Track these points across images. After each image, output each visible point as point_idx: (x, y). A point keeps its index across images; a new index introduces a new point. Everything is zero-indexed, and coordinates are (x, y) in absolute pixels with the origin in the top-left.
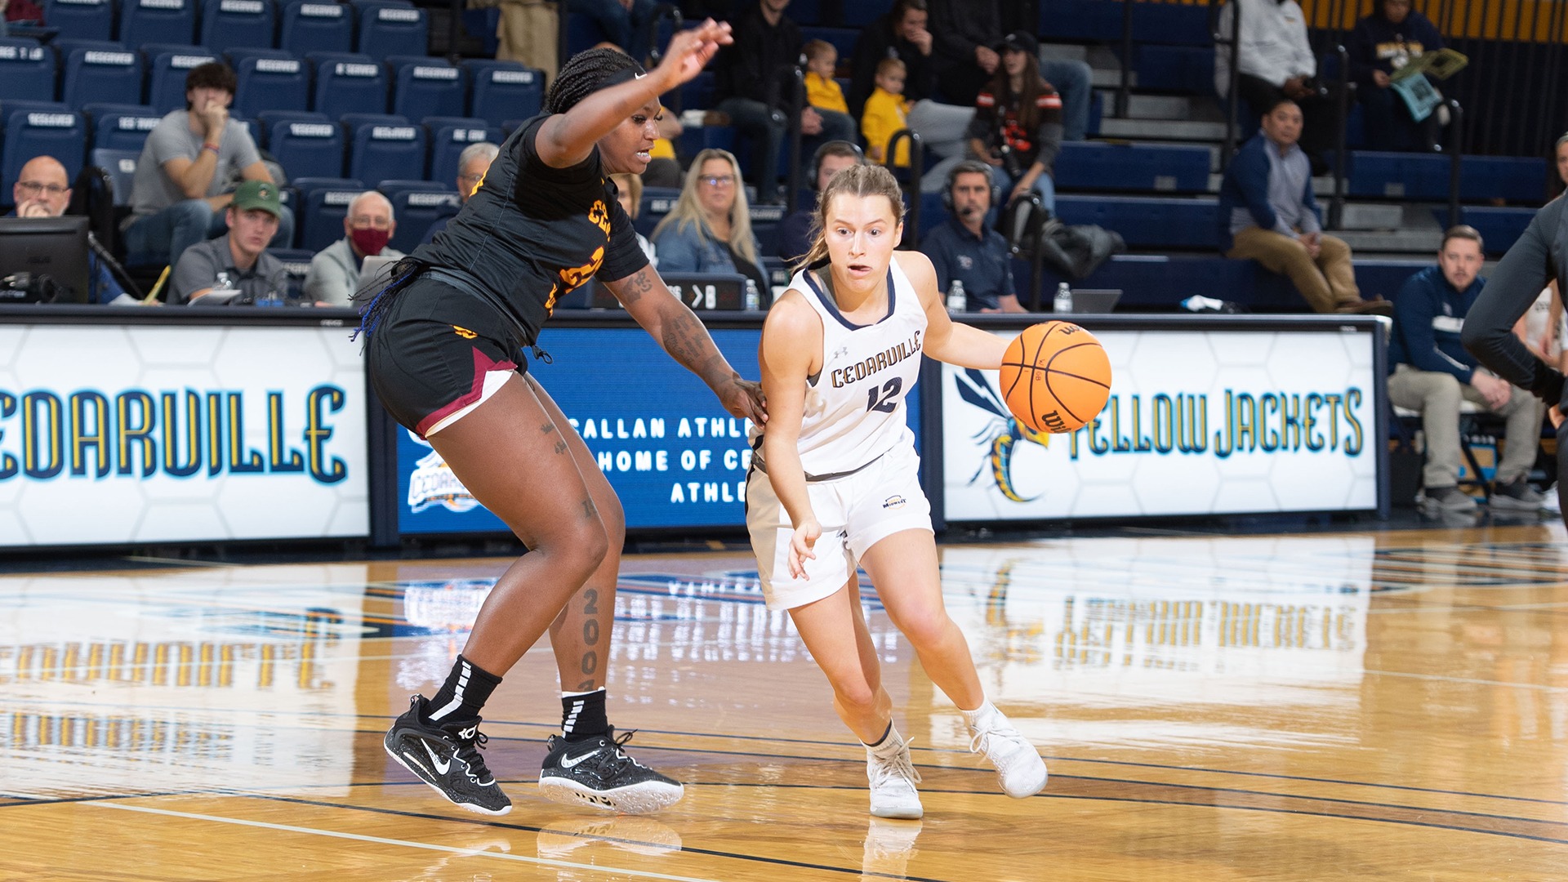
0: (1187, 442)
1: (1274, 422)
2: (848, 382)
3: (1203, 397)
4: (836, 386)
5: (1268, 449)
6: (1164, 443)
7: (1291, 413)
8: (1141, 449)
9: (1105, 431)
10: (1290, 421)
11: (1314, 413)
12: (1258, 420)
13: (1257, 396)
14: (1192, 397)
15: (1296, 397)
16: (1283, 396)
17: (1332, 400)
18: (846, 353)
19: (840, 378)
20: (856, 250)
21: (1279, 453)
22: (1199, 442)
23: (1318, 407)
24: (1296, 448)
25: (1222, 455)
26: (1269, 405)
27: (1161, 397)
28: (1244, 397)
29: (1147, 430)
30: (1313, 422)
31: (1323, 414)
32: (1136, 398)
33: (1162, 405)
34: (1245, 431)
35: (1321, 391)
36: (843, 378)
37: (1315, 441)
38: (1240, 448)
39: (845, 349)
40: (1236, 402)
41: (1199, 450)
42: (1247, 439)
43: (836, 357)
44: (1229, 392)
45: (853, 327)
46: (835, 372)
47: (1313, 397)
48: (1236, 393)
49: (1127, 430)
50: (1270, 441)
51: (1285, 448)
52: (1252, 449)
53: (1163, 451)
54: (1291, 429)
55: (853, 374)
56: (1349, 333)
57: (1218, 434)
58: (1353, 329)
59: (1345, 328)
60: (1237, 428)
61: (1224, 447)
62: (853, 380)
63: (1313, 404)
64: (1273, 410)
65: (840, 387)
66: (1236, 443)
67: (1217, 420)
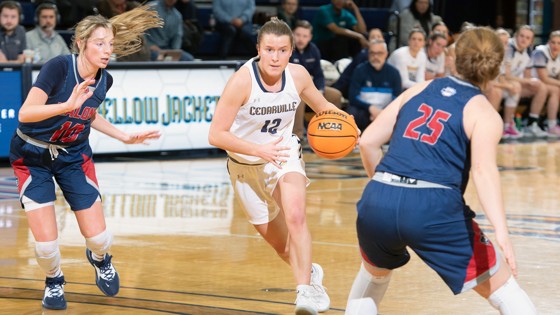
0: (149, 118)
1: (190, 109)
2: (257, 114)
3: (156, 99)
4: (251, 114)
5: (187, 121)
6: (138, 119)
7: (197, 105)
8: (127, 122)
9: (111, 114)
10: (197, 109)
11: (208, 105)
12: (182, 107)
13: (181, 97)
14: (151, 99)
15: (200, 98)
16: (194, 98)
17: (217, 99)
18: (259, 101)
19: (254, 111)
20: (275, 58)
21: (192, 123)
22: (154, 118)
23: (210, 102)
24: (200, 120)
25: (166, 124)
26: (187, 102)
27: (136, 99)
28: (175, 98)
29: (130, 114)
30: (207, 109)
31: (212, 105)
32: (125, 100)
33: (137, 103)
34: (176, 113)
35: (212, 95)
36: (255, 111)
37: (209, 117)
38: (174, 121)
39: (259, 99)
40: (172, 101)
41: (155, 122)
42: (177, 117)
43: (255, 101)
44: (168, 96)
45: (265, 91)
46: (252, 107)
47: (207, 98)
48: (172, 96)
49: (120, 114)
50: (187, 117)
51: (195, 120)
52: (179, 121)
53: (138, 123)
54: (198, 113)
55: (260, 111)
56: (224, 69)
57: (163, 115)
58: (226, 67)
59: (222, 67)
60: (172, 112)
61: (166, 120)
62: (259, 114)
63: (208, 101)
64: (189, 104)
65: (253, 115)
66: (172, 119)
67: (163, 108)
